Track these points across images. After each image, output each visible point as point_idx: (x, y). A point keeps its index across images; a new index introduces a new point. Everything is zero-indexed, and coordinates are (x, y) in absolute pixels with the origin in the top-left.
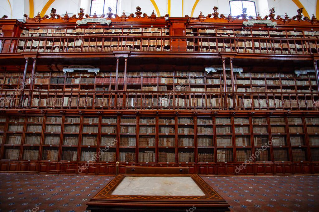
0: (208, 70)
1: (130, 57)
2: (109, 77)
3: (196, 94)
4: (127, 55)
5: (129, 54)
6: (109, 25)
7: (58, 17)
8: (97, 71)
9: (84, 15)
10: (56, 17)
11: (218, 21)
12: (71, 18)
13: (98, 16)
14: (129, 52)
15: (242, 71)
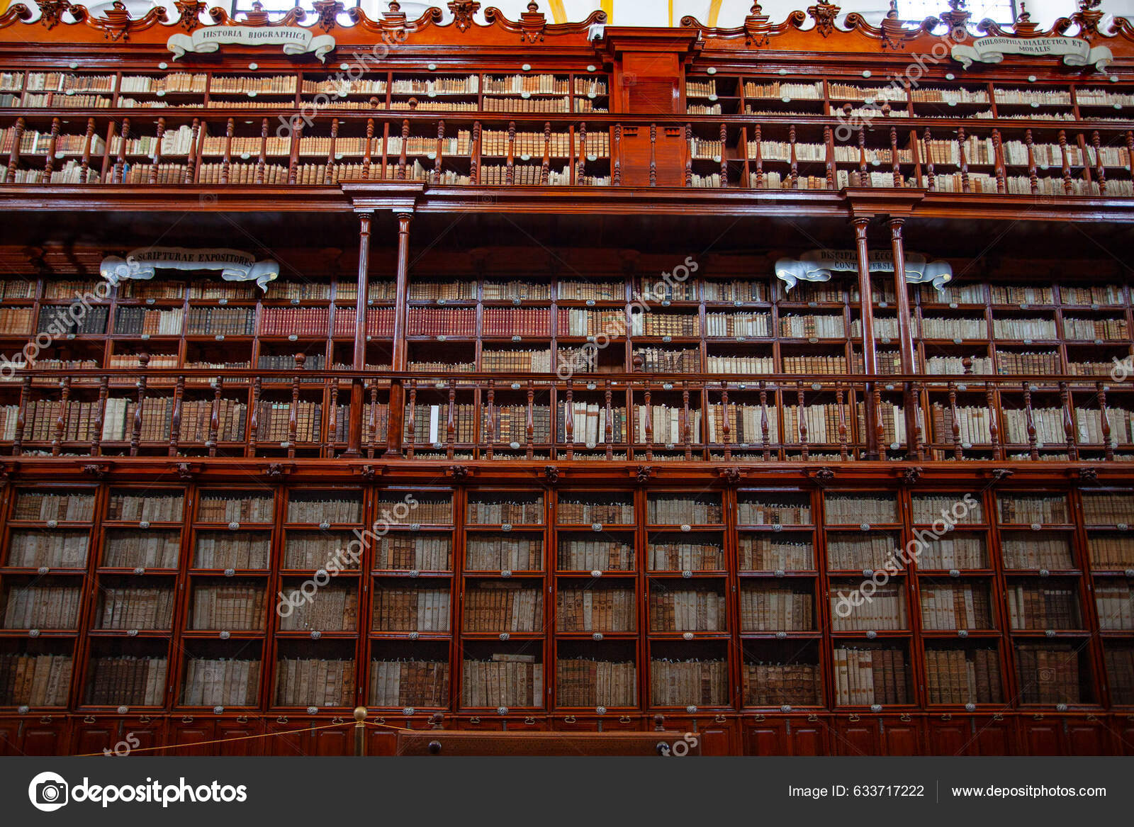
0: (788, 273)
1: (422, 209)
2: (324, 305)
3: (732, 385)
4: (411, 202)
5: (421, 198)
6: (323, 60)
7: (76, 16)
8: (265, 274)
9: (207, 12)
10: (68, 17)
11: (837, 46)
12: (141, 22)
13: (273, 18)
14: (419, 188)
15: (947, 277)
